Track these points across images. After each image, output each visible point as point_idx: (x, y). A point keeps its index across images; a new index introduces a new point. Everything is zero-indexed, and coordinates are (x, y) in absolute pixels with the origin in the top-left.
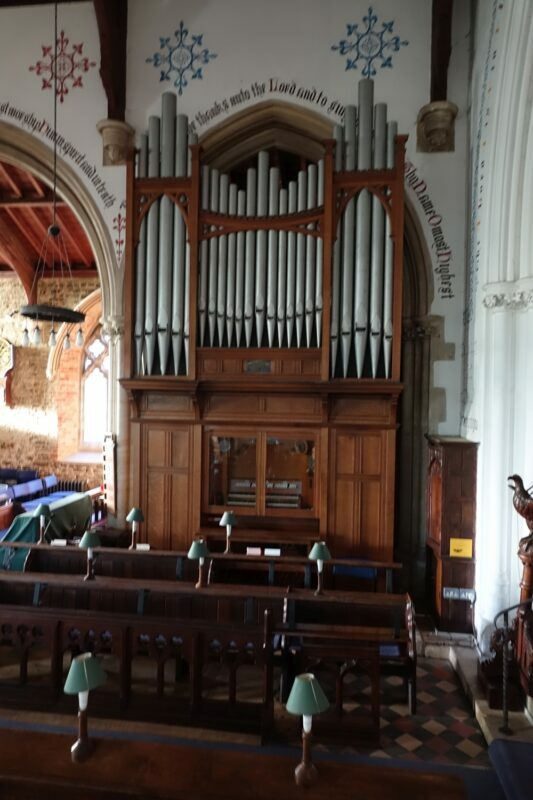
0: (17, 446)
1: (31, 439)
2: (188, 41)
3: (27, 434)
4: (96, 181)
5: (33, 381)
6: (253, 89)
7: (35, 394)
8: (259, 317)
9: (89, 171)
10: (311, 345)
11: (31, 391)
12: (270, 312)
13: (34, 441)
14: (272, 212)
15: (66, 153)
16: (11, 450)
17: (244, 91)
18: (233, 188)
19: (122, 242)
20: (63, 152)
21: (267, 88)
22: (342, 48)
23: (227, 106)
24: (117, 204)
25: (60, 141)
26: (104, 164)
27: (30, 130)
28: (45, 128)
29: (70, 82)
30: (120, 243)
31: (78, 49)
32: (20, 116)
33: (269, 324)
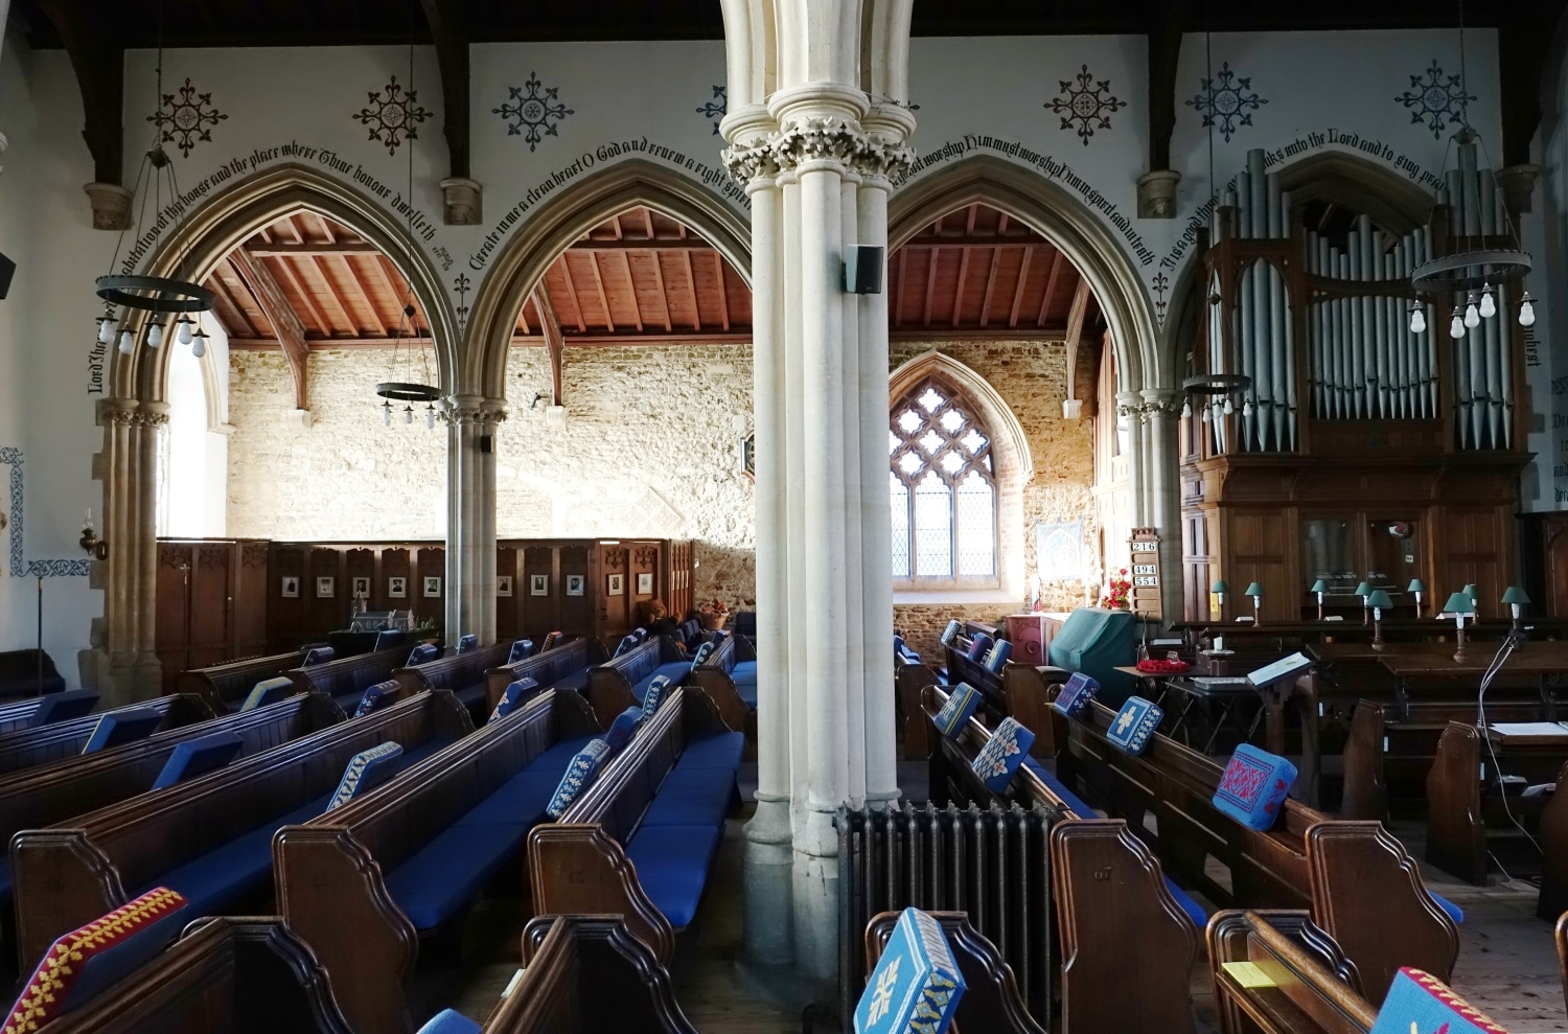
2: (1235, 84)
4: (1131, 235)
6: (1310, 139)
8: (1369, 387)
9: (1121, 223)
10: (1405, 416)
12: (1382, 382)
14: (1377, 278)
15: (1093, 202)
17: (1300, 141)
18: (1334, 251)
19: (1164, 304)
20: (1089, 201)
21: (1327, 139)
22: (1407, 100)
23: (1282, 157)
24: (1157, 261)
25: (1085, 189)
26: (1140, 216)
27: (1047, 175)
28: (1065, 173)
29: (1094, 123)
30: (1161, 305)
31: (1105, 86)
32: (1034, 158)
33: (1381, 395)
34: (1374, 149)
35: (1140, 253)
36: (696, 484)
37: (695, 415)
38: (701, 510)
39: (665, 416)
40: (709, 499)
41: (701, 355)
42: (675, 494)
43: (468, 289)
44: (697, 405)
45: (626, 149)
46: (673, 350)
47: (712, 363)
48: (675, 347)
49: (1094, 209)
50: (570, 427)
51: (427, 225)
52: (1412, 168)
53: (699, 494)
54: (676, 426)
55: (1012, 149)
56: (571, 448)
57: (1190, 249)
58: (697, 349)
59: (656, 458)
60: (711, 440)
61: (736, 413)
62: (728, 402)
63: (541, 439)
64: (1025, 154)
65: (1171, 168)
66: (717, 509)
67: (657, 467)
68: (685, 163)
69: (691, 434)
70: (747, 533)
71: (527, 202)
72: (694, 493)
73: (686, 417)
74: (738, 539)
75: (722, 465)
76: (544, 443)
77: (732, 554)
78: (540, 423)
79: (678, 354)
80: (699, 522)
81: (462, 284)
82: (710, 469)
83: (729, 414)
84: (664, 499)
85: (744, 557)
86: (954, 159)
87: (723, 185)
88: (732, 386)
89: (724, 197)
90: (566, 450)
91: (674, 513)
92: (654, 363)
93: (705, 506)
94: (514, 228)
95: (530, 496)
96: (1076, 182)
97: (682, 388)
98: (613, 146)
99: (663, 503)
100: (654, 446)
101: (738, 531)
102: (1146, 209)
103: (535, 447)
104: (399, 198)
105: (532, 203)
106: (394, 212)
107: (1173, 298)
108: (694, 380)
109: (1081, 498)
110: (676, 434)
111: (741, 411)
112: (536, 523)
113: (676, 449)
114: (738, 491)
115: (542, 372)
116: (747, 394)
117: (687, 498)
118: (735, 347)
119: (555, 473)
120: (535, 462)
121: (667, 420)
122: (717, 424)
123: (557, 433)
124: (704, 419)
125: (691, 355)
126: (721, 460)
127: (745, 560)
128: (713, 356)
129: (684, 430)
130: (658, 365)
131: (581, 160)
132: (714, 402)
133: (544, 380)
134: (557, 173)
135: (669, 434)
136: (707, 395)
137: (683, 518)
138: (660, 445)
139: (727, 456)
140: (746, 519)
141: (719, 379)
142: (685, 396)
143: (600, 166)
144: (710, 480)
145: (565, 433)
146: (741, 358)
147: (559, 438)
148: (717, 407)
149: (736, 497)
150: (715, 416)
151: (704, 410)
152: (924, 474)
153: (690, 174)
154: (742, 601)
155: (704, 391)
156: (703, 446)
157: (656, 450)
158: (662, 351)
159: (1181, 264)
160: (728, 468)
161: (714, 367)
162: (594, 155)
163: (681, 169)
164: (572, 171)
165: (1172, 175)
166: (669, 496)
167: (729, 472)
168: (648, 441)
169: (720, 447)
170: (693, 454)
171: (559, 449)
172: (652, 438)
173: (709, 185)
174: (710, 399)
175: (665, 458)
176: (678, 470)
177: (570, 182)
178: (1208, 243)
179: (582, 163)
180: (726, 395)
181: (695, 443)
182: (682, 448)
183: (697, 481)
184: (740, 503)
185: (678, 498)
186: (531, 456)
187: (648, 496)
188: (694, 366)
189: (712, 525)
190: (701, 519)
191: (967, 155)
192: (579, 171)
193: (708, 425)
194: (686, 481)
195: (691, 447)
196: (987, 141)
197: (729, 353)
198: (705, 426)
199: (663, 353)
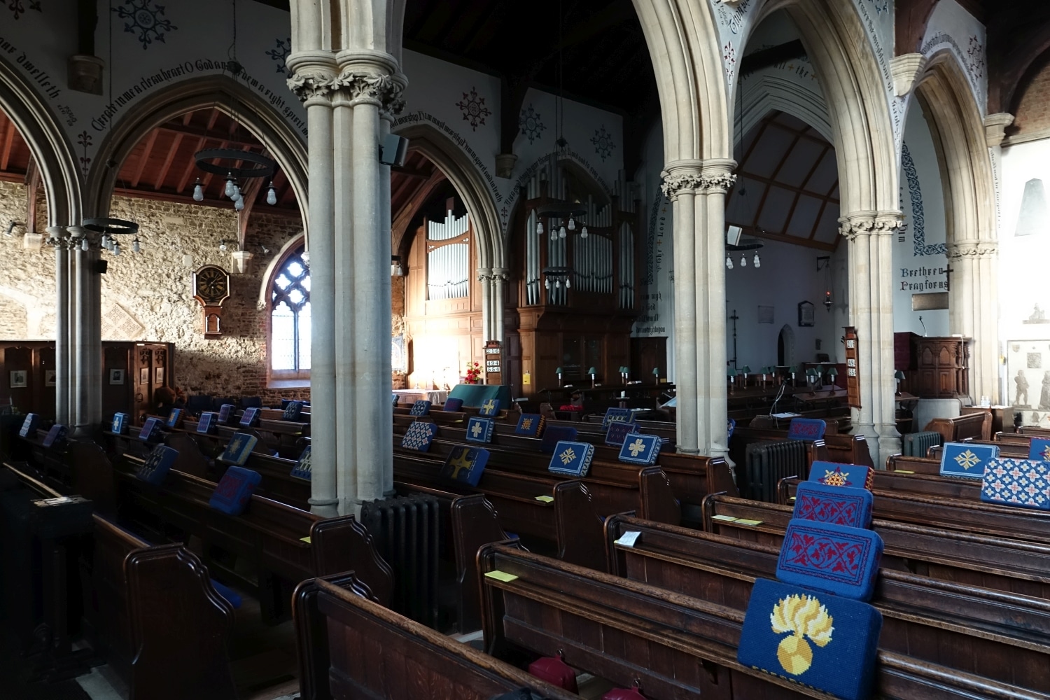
0: (224, 376)
1: (238, 368)
2: (534, 116)
3: (235, 364)
4: (493, 185)
5: (240, 312)
7: (242, 324)
8: (591, 277)
9: (488, 176)
10: (601, 292)
11: (239, 320)
13: (242, 370)
14: (594, 226)
15: (477, 163)
16: (218, 381)
20: (475, 163)
21: (567, 153)
22: (594, 141)
24: (503, 200)
25: (474, 155)
26: (496, 175)
27: (456, 143)
28: (465, 145)
29: (478, 120)
30: (505, 224)
31: (482, 101)
32: (451, 133)
33: (595, 280)
34: (583, 161)
35: (497, 194)
36: (153, 303)
37: (153, 253)
38: (158, 322)
39: (129, 250)
40: (164, 314)
41: (158, 208)
42: (137, 310)
43: (90, 144)
44: (155, 244)
45: (218, 66)
46: (135, 201)
47: (168, 215)
48: (138, 199)
49: (477, 167)
50: (44, 251)
51: (52, 85)
52: (595, 173)
53: (157, 309)
54: (138, 259)
55: (441, 125)
56: (44, 268)
57: (516, 197)
58: (155, 203)
59: (122, 282)
60: (166, 271)
61: (185, 254)
62: (179, 245)
63: (16, 259)
64: (447, 129)
65: (513, 153)
66: (171, 322)
67: (122, 288)
68: (258, 87)
69: (150, 266)
70: (193, 340)
71: (140, 86)
72: (152, 309)
73: (146, 252)
74: (187, 344)
75: (175, 290)
76: (19, 262)
77: (182, 355)
78: (15, 246)
79: (140, 205)
80: (156, 331)
81: (85, 139)
82: (165, 293)
83: (179, 254)
84: (128, 313)
85: (190, 356)
86: (413, 123)
87: (284, 108)
88: (183, 233)
89: (284, 116)
90: (40, 270)
91: (137, 324)
92: (120, 209)
93: (161, 319)
94: (130, 104)
95: (5, 305)
96: (470, 151)
97: (144, 231)
98: (207, 62)
99: (128, 316)
100: (119, 272)
101: (187, 338)
102: (500, 172)
103: (10, 265)
104: (25, 57)
105: (145, 89)
106: (20, 67)
107: (510, 220)
108: (153, 226)
109: (397, 323)
110: (138, 265)
111: (189, 252)
112: (11, 328)
113: (138, 276)
114: (186, 310)
115: (17, 203)
116: (194, 241)
117: (146, 313)
118: (185, 205)
119: (30, 288)
120: (10, 278)
121: (131, 253)
122: (171, 260)
123: (31, 255)
124: (160, 255)
125: (150, 207)
126: (174, 286)
127: (191, 359)
128: (168, 210)
129: (145, 262)
130: (123, 211)
131: (183, 66)
132: (168, 244)
133: (18, 211)
134: (164, 70)
135: (132, 265)
136: (163, 238)
137: (144, 328)
138: (125, 271)
139: (178, 283)
140: (193, 330)
141: (172, 227)
142: (145, 237)
143: (197, 74)
144: (165, 300)
145: (39, 256)
146: (189, 214)
147: (33, 260)
148: (171, 248)
149: (185, 314)
150: (169, 254)
151: (160, 249)
152: (304, 304)
153: (262, 95)
154: (189, 388)
155: (161, 235)
156: (160, 275)
157: (121, 275)
158: (126, 200)
159: (513, 204)
160: (179, 292)
161: (169, 218)
162: (194, 64)
163: (255, 90)
164: (177, 72)
165: (514, 157)
166: (133, 310)
167: (180, 296)
168: (114, 268)
169: (173, 277)
170: (151, 280)
171: (33, 268)
172: (117, 266)
173: (274, 106)
174: (165, 241)
175: (129, 282)
176: (139, 292)
177: (175, 80)
178: (526, 196)
179: (184, 68)
180: (178, 240)
181: (153, 272)
182: (143, 275)
183: (155, 300)
184: (188, 318)
185: (140, 312)
186: (6, 272)
187: (115, 310)
188: (153, 216)
189: (166, 333)
190: (157, 328)
191: (420, 123)
192: (182, 73)
193: (164, 260)
194: (146, 301)
195: (150, 275)
196: (429, 117)
197: (180, 209)
198: (161, 260)
199: (128, 203)
